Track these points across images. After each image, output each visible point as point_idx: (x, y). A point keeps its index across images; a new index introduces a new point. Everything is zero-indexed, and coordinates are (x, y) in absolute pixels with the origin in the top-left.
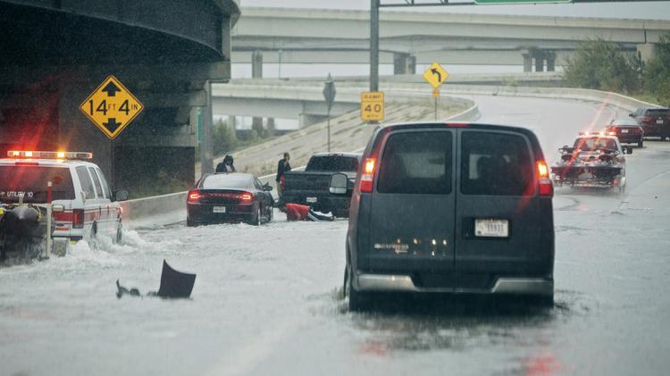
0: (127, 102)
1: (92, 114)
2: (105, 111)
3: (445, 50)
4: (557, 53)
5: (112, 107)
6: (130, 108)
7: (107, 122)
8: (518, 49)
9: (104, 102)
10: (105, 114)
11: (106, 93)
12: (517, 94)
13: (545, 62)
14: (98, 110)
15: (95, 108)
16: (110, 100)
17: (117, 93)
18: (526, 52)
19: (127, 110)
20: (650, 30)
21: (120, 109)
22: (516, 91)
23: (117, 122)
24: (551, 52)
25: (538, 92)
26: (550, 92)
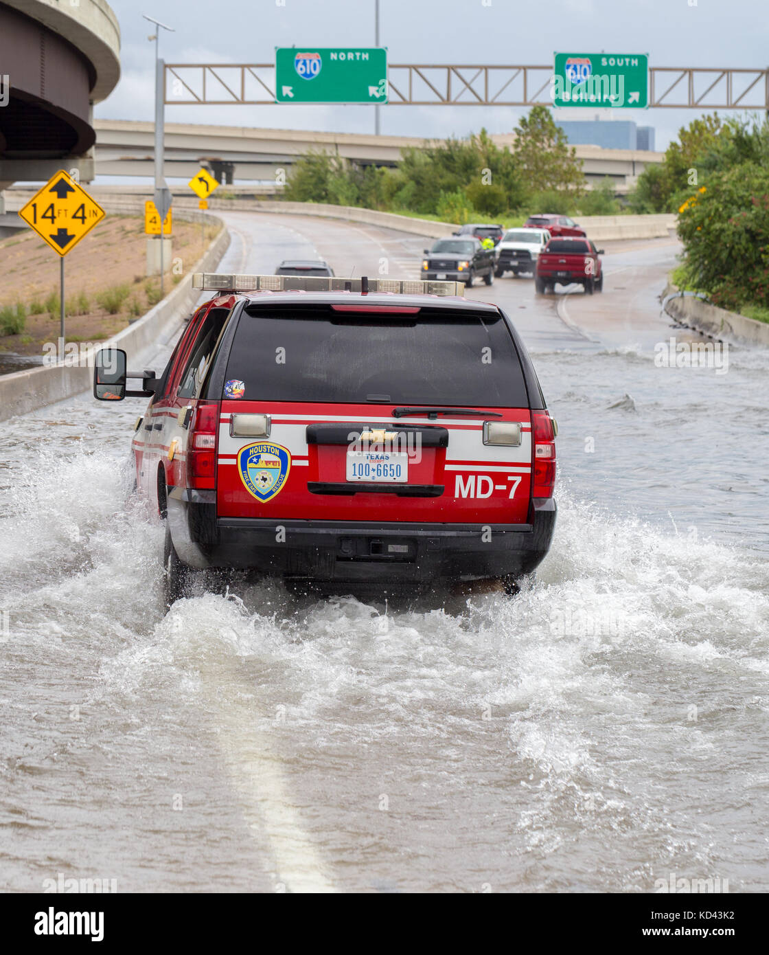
0: (82, 207)
1: (35, 222)
2: (53, 218)
3: (123, 160)
4: (235, 165)
5: (63, 213)
6: (87, 214)
7: (56, 233)
8: (197, 161)
9: (52, 206)
10: (53, 222)
11: (55, 194)
12: (234, 208)
13: (224, 175)
14: (44, 217)
15: (40, 213)
16: (60, 204)
17: (69, 194)
18: (205, 163)
19: (83, 218)
20: (343, 145)
21: (74, 217)
22: (232, 205)
23: (69, 233)
24: (229, 164)
25: (259, 206)
26: (292, 208)
